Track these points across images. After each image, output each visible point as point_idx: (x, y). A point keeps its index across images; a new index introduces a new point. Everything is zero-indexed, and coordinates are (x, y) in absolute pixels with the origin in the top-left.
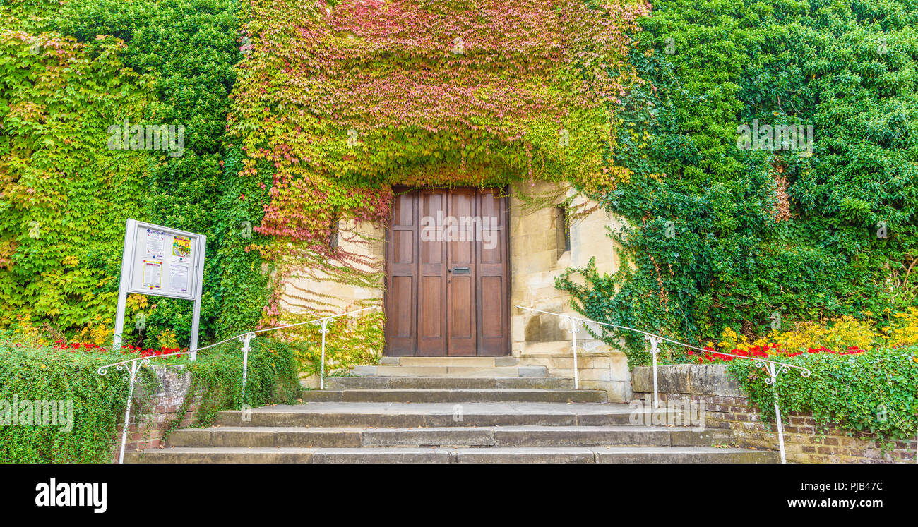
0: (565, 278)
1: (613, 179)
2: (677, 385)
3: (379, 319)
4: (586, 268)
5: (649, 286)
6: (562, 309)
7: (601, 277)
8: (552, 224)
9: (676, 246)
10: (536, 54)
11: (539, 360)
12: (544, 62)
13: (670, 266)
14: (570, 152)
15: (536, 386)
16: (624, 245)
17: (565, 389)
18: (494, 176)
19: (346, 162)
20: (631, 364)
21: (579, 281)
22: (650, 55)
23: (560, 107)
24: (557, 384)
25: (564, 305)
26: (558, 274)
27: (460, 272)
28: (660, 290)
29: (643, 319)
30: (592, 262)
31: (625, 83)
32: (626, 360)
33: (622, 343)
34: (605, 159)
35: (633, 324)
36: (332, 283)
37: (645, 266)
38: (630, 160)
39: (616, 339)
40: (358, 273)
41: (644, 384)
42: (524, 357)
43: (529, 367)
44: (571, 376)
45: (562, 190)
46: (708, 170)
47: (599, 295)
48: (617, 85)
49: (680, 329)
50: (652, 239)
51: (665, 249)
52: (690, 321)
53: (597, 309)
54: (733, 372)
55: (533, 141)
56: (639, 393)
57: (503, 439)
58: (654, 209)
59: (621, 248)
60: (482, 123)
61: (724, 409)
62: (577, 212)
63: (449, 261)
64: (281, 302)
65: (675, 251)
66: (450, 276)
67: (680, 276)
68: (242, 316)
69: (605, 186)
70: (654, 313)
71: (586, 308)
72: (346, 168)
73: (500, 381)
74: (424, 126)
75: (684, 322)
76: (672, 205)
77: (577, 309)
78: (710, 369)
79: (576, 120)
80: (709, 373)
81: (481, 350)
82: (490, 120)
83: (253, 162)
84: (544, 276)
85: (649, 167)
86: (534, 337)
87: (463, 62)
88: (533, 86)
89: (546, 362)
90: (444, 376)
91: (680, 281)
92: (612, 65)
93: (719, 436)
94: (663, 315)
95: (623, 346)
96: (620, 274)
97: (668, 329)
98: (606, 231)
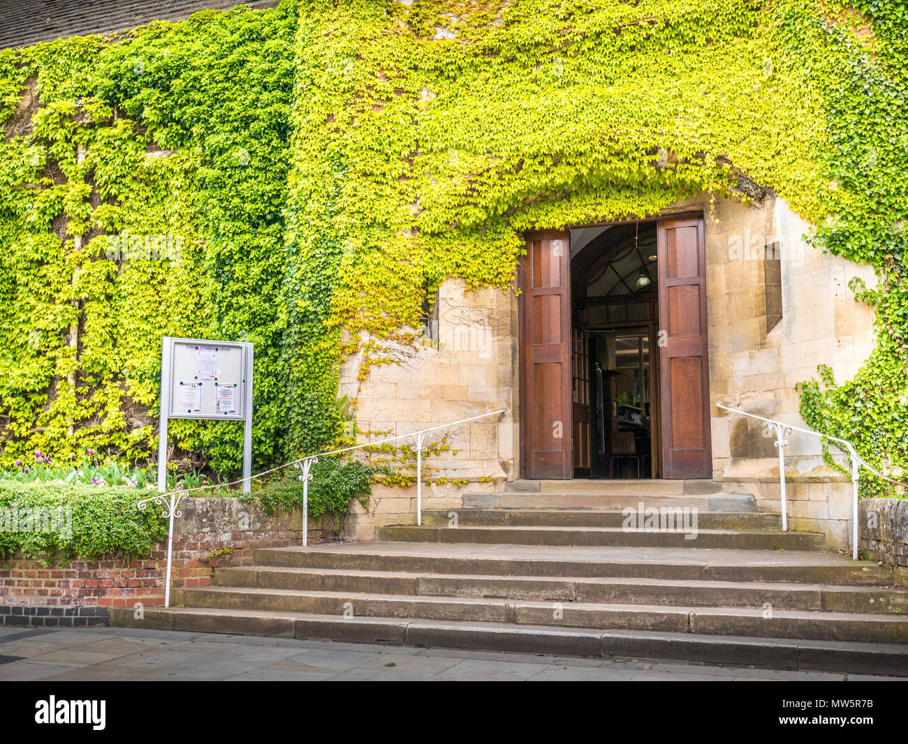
6: (773, 410)
11: (746, 486)
17: (771, 531)
24: (760, 522)
25: (776, 402)
26: (768, 354)
42: (728, 481)
43: (734, 497)
44: (779, 511)
57: (587, 593)
84: (751, 357)
86: (741, 451)
89: (753, 490)
95: (845, 468)
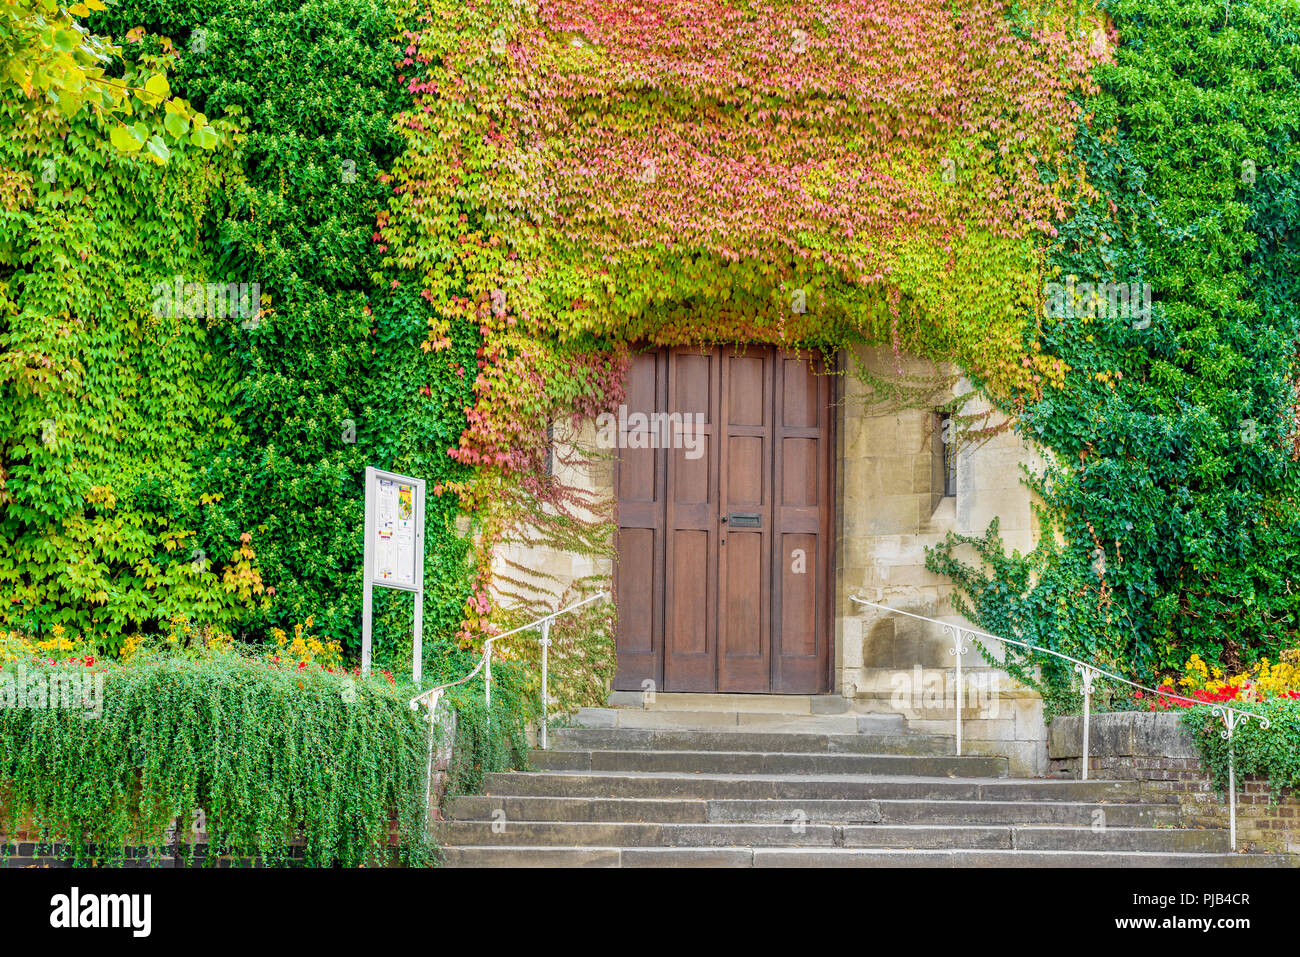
0: (944, 551)
1: (1037, 378)
2: (1116, 744)
3: (608, 617)
4: (983, 536)
5: (1083, 577)
6: (935, 610)
7: (1008, 556)
8: (924, 443)
9: (1129, 509)
10: (913, 106)
12: (925, 121)
13: (1118, 544)
14: (966, 313)
15: (893, 748)
16: (1048, 501)
18: (817, 332)
19: (578, 312)
20: (1048, 711)
21: (969, 560)
22: (1110, 141)
23: (951, 218)
24: (926, 744)
25: (941, 601)
26: (931, 541)
27: (742, 521)
28: (1100, 584)
29: (1071, 635)
30: (994, 525)
31: (1067, 193)
32: (1040, 705)
33: (1037, 676)
34: (1025, 340)
35: (1056, 644)
36: (545, 548)
37: (1079, 541)
38: (1066, 344)
39: (1027, 669)
40: (575, 525)
41: (1068, 745)
42: (862, 697)
43: (871, 716)
44: (949, 732)
45: (945, 379)
46: (1188, 368)
47: (1004, 589)
48: (1054, 199)
49: (1127, 652)
50: (1092, 496)
51: (1113, 514)
52: (1144, 639)
53: (999, 614)
54: (1187, 723)
55: (903, 287)
56: (1058, 760)
57: (891, 814)
58: (1099, 439)
59: (1043, 508)
60: (815, 243)
61: (1172, 778)
62: (972, 429)
63: (724, 500)
64: (490, 589)
65: (1127, 519)
66: (725, 528)
67: (1132, 560)
68: (433, 613)
69: (1023, 390)
70: (1089, 624)
71: (980, 610)
72: (577, 325)
73: (835, 739)
74: (719, 248)
75: (1134, 640)
76: (1127, 436)
77: (963, 610)
78: (1159, 719)
79: (980, 252)
80: (1158, 725)
81: (779, 682)
82: (832, 241)
83: (445, 325)
84: (904, 542)
85: (1096, 359)
86: (880, 659)
87: (785, 114)
88: (905, 169)
90: (733, 729)
91: (1131, 570)
92: (1047, 158)
93: (1163, 813)
94: (1102, 629)
95: (1038, 682)
96: (1038, 553)
97: (1107, 653)
98: (1021, 474)
